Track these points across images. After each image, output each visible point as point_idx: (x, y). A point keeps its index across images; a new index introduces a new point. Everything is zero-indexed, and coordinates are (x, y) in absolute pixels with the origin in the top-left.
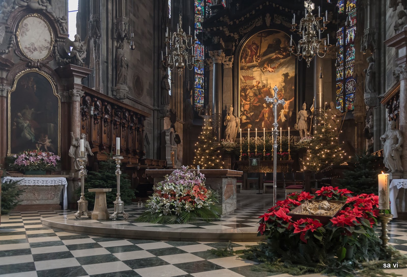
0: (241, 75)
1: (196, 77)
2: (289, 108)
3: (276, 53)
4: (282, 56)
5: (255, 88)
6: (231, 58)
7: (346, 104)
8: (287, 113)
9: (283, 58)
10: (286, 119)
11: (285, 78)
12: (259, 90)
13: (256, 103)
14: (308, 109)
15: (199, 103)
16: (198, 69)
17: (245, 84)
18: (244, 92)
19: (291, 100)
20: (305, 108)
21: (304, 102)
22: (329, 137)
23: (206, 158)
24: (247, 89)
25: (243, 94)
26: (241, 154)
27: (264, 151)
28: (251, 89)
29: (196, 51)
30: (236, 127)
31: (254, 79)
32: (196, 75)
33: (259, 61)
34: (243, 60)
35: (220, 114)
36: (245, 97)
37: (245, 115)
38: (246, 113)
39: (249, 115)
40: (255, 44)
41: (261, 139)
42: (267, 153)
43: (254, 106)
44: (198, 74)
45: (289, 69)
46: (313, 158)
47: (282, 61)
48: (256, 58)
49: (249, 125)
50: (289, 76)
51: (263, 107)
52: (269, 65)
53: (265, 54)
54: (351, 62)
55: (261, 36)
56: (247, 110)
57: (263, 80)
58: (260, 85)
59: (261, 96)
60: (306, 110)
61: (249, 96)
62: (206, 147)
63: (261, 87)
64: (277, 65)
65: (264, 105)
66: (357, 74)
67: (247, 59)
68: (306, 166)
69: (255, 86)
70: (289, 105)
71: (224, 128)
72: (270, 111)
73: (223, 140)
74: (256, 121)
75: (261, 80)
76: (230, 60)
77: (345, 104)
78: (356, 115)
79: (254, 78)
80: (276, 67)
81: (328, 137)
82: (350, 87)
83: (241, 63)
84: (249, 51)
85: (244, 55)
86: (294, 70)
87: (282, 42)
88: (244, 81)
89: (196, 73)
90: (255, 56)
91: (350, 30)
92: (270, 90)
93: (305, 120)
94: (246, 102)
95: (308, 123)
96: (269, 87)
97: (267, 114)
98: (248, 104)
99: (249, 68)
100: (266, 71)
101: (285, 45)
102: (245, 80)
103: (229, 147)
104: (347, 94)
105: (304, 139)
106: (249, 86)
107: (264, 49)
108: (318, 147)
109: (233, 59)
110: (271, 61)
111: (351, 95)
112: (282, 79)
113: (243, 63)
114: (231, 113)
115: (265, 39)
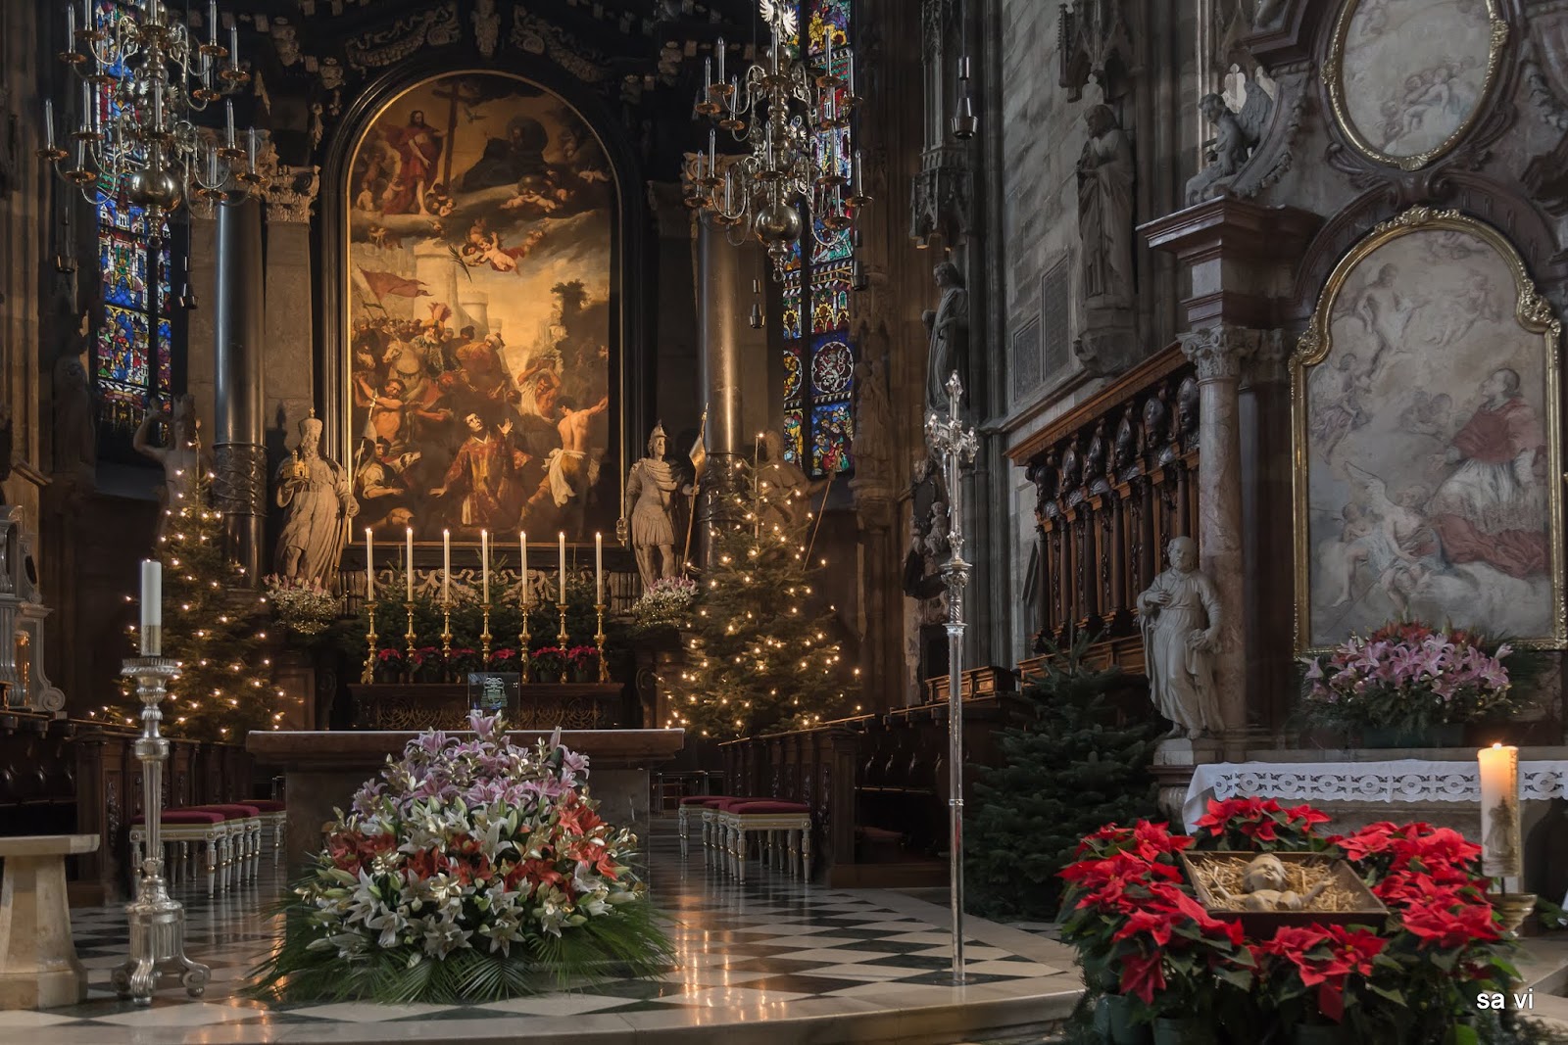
0: (357, 264)
1: (105, 248)
2: (587, 443)
3: (526, 185)
4: (552, 205)
5: (428, 337)
6: (310, 176)
7: (816, 444)
8: (575, 467)
9: (554, 214)
10: (572, 494)
11: (565, 307)
12: (448, 346)
13: (429, 410)
14: (678, 456)
15: (121, 381)
16: (114, 204)
17: (378, 314)
18: (371, 352)
19: (594, 409)
20: (663, 451)
21: (654, 426)
22: (778, 582)
23: (194, 668)
24: (388, 339)
25: (368, 359)
26: (372, 649)
27: (486, 639)
28: (406, 337)
29: (104, 112)
30: (337, 518)
31: (418, 293)
32: (105, 236)
33: (444, 211)
34: (366, 196)
35: (258, 447)
36: (380, 375)
37: (378, 462)
38: (385, 454)
39: (398, 462)
40: (423, 126)
41: (457, 580)
42: (499, 648)
43: (423, 420)
44: (116, 232)
45: (582, 266)
46: (714, 676)
47: (552, 224)
48: (431, 195)
49: (396, 511)
50: (585, 300)
51: (466, 432)
52: (494, 236)
53: (473, 181)
54: (833, 269)
55: (454, 97)
56: (388, 436)
57: (464, 304)
58: (450, 323)
59: (457, 377)
60: (666, 458)
61: (399, 372)
62: (191, 612)
63: (457, 335)
64: (529, 241)
65: (469, 418)
66: (864, 323)
67: (388, 195)
68: (685, 709)
69: (425, 329)
70: (584, 431)
71: (277, 519)
72: (499, 448)
73: (276, 578)
74: (434, 492)
75: (456, 304)
76: (300, 187)
77: (809, 444)
78: (864, 497)
79: (421, 287)
80: (526, 249)
81: (771, 583)
82: (831, 373)
83: (355, 209)
84: (397, 156)
85: (372, 173)
86: (606, 276)
87: (553, 141)
88: (373, 299)
89: (105, 225)
90: (427, 187)
91: (826, 134)
92: (499, 352)
93: (663, 504)
94: (384, 400)
95: (675, 517)
96: (491, 336)
97: (486, 461)
98: (390, 410)
99: (395, 236)
100: (476, 261)
101: (565, 156)
102: (377, 294)
103: (307, 616)
104: (820, 404)
105: (660, 587)
106: (394, 325)
107: (466, 158)
108: (735, 628)
109: (315, 184)
110: (499, 220)
111: (836, 408)
112: (554, 306)
113: (363, 207)
114: (314, 447)
115: (472, 111)
